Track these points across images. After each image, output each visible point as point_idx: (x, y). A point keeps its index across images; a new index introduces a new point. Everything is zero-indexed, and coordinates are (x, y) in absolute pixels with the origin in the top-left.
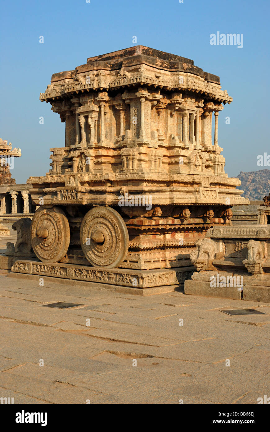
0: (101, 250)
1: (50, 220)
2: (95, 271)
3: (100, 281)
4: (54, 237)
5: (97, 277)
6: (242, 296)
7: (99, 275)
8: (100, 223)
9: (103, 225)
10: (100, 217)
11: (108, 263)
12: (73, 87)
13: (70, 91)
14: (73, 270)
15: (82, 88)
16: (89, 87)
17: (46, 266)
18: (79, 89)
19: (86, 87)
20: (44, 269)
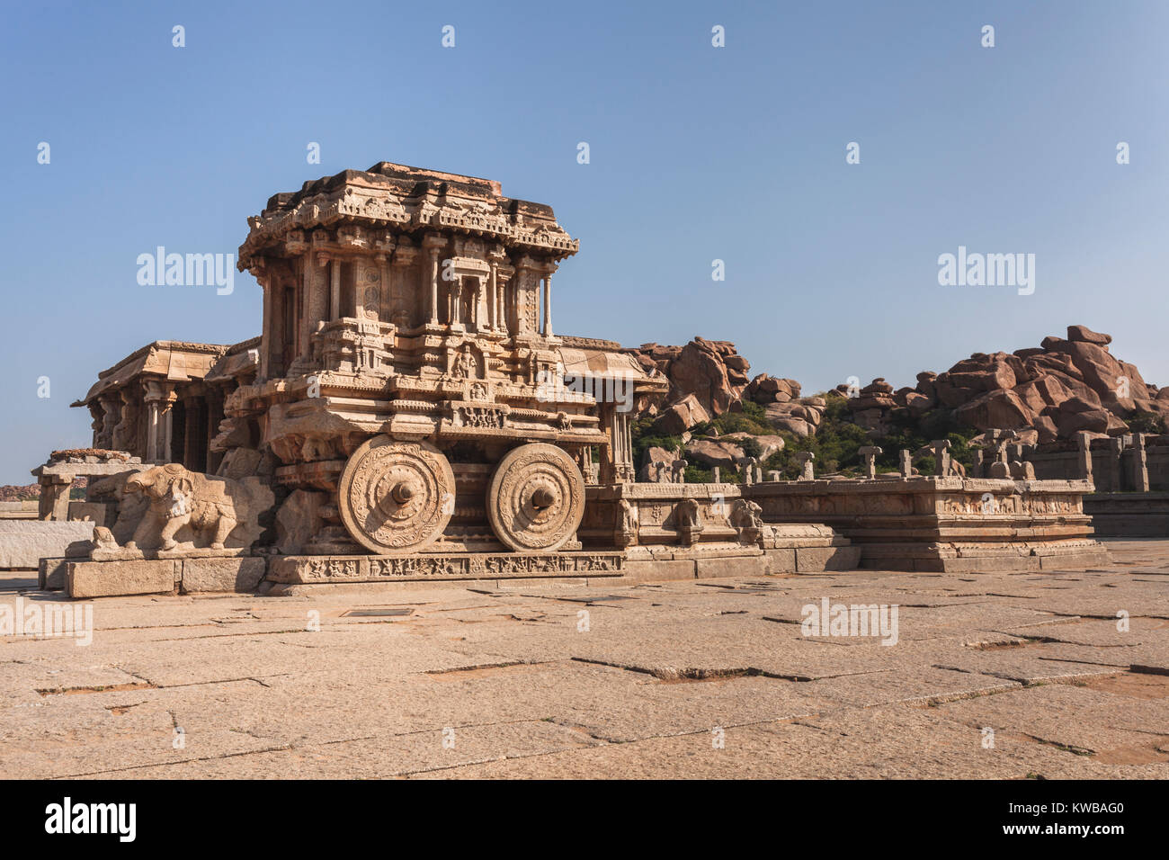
0: (540, 519)
1: (414, 466)
2: (535, 558)
3: (545, 574)
4: (425, 501)
5: (538, 567)
6: (696, 574)
7: (542, 563)
8: (544, 472)
9: (546, 476)
10: (544, 462)
11: (552, 542)
12: (462, 221)
13: (452, 224)
14: (484, 562)
15: (482, 228)
16: (497, 231)
17: (412, 560)
18: (475, 227)
19: (491, 230)
20: (405, 566)
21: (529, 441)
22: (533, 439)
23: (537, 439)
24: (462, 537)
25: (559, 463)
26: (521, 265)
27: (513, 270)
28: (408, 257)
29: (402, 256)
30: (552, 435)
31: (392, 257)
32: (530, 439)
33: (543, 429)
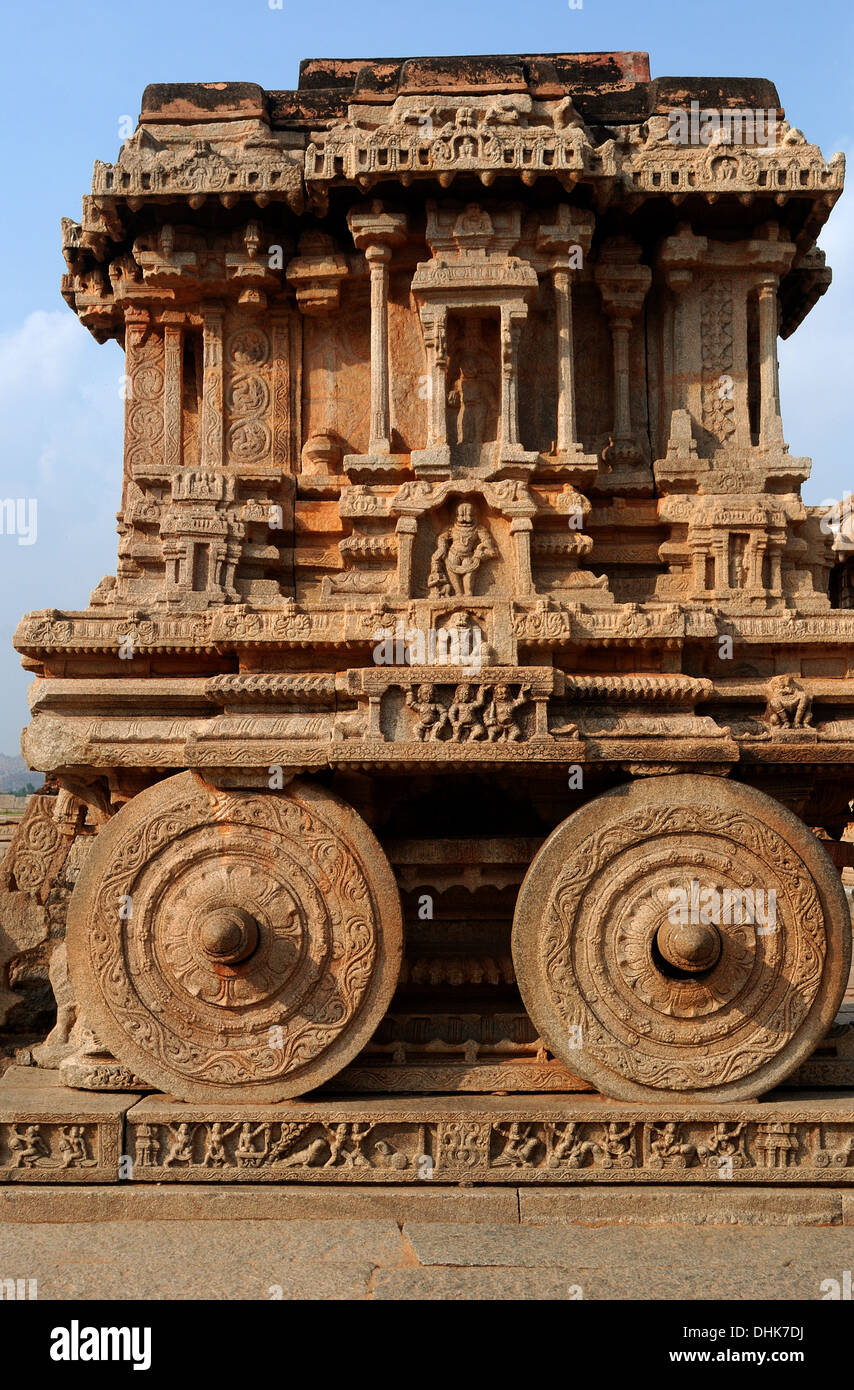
1: (268, 858)
8: (696, 864)
12: (424, 153)
13: (393, 165)
14: (485, 1132)
15: (485, 161)
16: (537, 163)
17: (254, 1125)
18: (465, 162)
19: (518, 162)
20: (228, 1142)
21: (633, 770)
22: (650, 764)
23: (663, 763)
24: (463, 1047)
25: (746, 833)
26: (667, 257)
27: (644, 275)
28: (323, 282)
29: (306, 283)
30: (720, 751)
31: (279, 291)
32: (640, 763)
33: (694, 731)
